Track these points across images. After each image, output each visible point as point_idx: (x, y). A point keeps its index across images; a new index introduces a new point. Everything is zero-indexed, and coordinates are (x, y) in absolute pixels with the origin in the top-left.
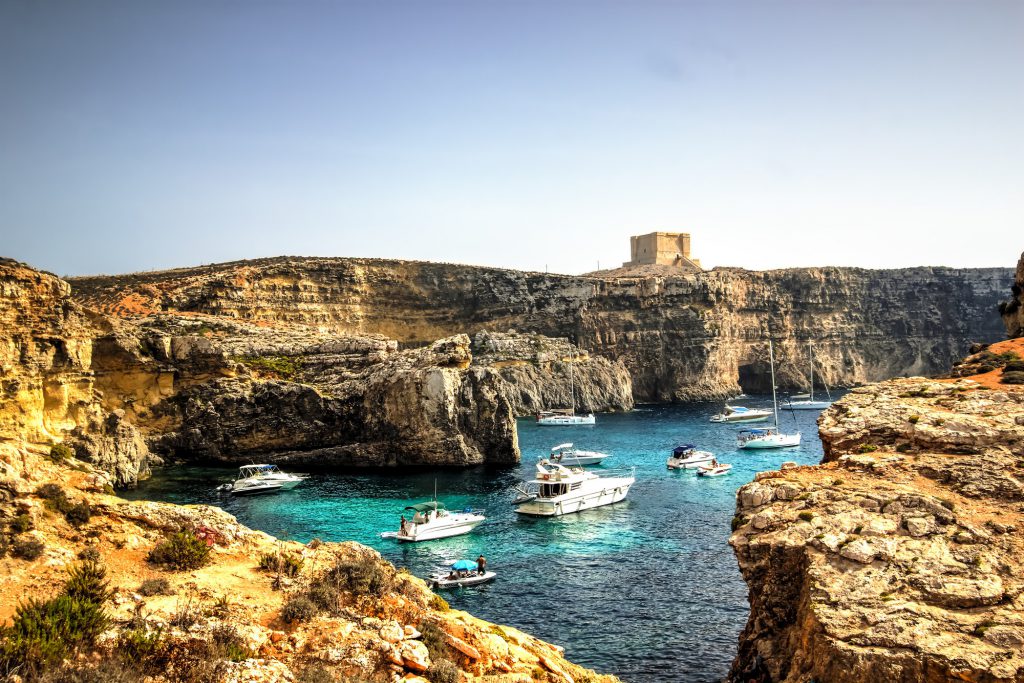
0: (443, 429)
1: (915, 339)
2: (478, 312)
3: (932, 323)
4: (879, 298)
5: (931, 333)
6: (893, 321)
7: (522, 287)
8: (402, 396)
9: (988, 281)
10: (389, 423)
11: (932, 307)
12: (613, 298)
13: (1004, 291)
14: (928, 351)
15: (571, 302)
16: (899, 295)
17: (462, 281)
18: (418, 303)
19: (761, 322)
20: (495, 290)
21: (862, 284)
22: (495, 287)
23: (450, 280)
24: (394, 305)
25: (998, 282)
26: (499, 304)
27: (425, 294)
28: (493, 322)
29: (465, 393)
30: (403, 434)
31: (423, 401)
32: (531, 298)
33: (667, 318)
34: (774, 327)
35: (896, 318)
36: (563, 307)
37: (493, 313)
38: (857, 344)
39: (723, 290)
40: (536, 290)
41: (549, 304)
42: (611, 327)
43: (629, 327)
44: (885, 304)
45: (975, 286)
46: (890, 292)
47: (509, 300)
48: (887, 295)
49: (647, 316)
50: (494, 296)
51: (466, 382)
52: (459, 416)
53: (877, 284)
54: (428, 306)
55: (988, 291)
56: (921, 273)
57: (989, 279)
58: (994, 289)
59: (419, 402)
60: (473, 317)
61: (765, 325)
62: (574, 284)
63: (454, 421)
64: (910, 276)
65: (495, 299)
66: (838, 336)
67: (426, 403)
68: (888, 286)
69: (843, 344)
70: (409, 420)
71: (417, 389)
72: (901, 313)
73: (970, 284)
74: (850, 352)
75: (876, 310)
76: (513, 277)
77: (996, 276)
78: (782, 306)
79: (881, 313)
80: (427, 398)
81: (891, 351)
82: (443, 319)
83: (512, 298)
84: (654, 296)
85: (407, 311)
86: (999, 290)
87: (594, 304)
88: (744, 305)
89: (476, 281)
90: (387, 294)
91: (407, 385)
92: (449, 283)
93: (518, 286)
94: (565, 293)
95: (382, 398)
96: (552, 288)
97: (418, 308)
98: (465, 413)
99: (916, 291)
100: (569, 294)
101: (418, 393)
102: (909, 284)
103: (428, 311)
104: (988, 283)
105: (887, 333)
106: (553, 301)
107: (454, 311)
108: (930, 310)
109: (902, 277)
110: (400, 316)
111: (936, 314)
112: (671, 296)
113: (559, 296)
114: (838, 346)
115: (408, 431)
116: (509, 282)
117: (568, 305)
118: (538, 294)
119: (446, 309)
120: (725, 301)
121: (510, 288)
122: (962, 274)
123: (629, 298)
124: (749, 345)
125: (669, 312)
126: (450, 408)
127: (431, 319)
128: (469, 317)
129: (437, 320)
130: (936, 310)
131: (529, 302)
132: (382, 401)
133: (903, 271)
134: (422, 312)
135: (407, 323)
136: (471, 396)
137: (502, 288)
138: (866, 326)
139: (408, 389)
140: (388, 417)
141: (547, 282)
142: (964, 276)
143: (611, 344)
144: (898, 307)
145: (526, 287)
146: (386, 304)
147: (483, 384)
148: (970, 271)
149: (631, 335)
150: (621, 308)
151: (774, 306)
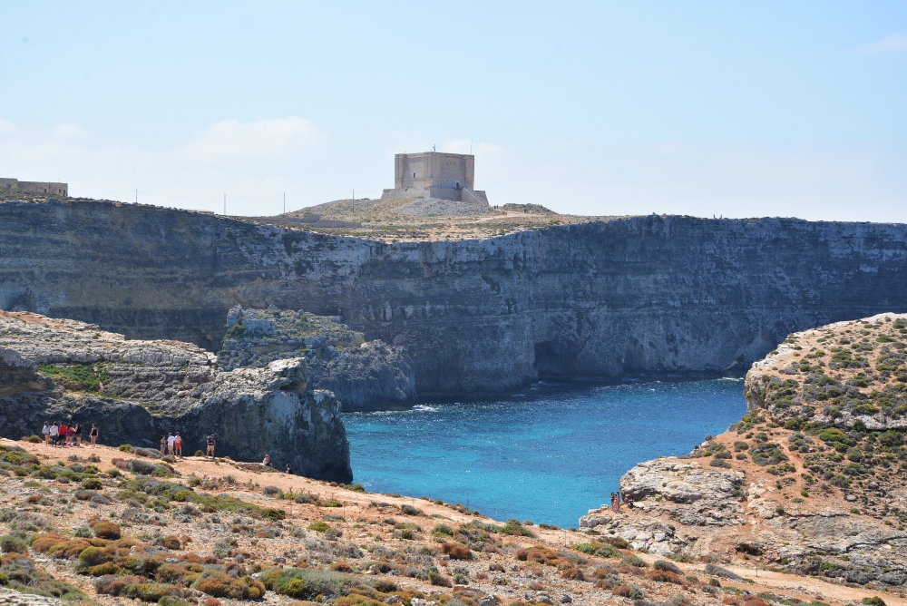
0: (283, 450)
1: (756, 311)
2: (219, 274)
3: (777, 291)
4: (712, 255)
5: (775, 303)
6: (728, 286)
7: (278, 246)
8: (243, 417)
9: (849, 240)
10: (227, 443)
11: (778, 269)
12: (391, 263)
13: (868, 253)
14: (770, 327)
15: (339, 267)
16: (738, 254)
17: (197, 233)
18: (137, 258)
19: (565, 287)
20: (243, 249)
21: (692, 237)
22: (242, 244)
23: (183, 231)
24: (103, 261)
25: (862, 241)
26: (247, 265)
27: (148, 247)
28: (239, 288)
29: (304, 415)
30: (242, 454)
31: (266, 423)
32: (289, 261)
33: (455, 290)
34: (580, 294)
35: (733, 282)
36: (329, 273)
37: (239, 276)
38: (682, 314)
39: (521, 255)
40: (296, 250)
41: (312, 269)
42: (386, 299)
43: (410, 299)
44: (720, 264)
45: (833, 245)
46: (726, 249)
47: (262, 261)
48: (723, 252)
49: (431, 287)
50: (241, 255)
51: (305, 404)
52: (298, 438)
53: (711, 237)
54: (150, 263)
55: (849, 251)
56: (766, 225)
57: (851, 236)
58: (856, 249)
59: (261, 425)
60: (210, 280)
61: (570, 290)
62: (344, 245)
63: (293, 442)
64: (753, 229)
65: (243, 260)
66: (660, 304)
67: (268, 426)
68: (725, 241)
69: (665, 315)
70: (249, 441)
71: (261, 412)
72: (739, 276)
73: (826, 241)
74: (673, 324)
75: (709, 270)
76: (267, 234)
77: (859, 233)
78: (591, 267)
79: (714, 276)
80: (270, 421)
81: (725, 324)
82: (171, 280)
83: (265, 259)
84: (440, 263)
85: (122, 269)
86: (862, 251)
87: (368, 271)
88: (544, 267)
89: (218, 235)
90: (96, 246)
91: (250, 407)
92: (180, 234)
93: (274, 245)
94: (332, 256)
95: (220, 419)
96: (317, 248)
97: (138, 264)
98: (303, 436)
99: (759, 248)
100: (337, 258)
101: (261, 416)
102: (751, 239)
103: (149, 269)
104: (849, 242)
105: (721, 302)
106: (316, 265)
107: (187, 271)
108: (775, 273)
109: (742, 231)
110: (110, 274)
111: (782, 279)
112: (461, 262)
113: (324, 259)
114: (658, 317)
115: (248, 452)
116: (262, 239)
117: (335, 271)
118: (297, 256)
119: (175, 268)
120: (524, 267)
121: (262, 247)
122: (818, 228)
123: (410, 265)
124: (549, 315)
125: (457, 281)
126: (291, 431)
127: (153, 280)
128: (205, 280)
129: (161, 281)
130: (783, 274)
131: (287, 265)
132: (220, 422)
133: (743, 222)
134: (141, 270)
135: (121, 284)
136: (309, 419)
137: (252, 246)
138: (695, 293)
139: (251, 411)
140: (226, 437)
141: (310, 241)
142: (820, 231)
143: (385, 320)
144: (735, 268)
145: (282, 246)
146: (94, 259)
147: (321, 407)
148: (827, 224)
149: (409, 310)
150: (401, 276)
151: (581, 267)
